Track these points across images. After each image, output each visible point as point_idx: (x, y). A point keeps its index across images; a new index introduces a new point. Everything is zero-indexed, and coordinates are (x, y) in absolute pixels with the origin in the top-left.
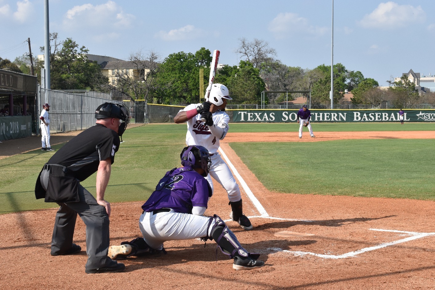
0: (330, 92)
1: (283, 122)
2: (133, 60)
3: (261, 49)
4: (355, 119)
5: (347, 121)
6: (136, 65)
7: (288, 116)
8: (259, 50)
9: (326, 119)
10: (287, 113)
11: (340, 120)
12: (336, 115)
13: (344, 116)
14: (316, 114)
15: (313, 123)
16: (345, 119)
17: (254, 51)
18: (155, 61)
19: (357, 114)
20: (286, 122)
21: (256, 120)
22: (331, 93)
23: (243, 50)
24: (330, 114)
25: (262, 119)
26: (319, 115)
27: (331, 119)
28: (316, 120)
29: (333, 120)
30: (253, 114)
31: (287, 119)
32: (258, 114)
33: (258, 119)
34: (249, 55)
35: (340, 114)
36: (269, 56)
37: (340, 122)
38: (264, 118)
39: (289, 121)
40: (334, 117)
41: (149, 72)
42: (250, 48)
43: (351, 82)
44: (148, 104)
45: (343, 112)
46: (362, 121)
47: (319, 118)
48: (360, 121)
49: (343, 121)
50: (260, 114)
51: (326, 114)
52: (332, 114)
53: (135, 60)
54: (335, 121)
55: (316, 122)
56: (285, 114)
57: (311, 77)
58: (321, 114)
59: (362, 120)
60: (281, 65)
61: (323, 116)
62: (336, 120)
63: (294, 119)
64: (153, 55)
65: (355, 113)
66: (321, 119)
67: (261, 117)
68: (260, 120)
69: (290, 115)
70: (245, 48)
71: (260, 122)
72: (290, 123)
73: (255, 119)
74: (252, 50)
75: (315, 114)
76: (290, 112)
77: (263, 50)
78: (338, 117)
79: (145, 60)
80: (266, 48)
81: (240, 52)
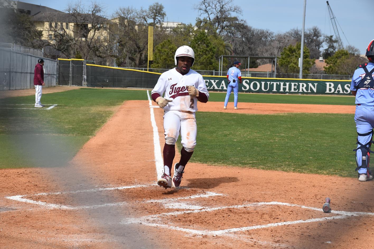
0: (299, 58)
1: (243, 91)
2: (71, 12)
3: (224, 7)
4: (328, 91)
5: (317, 93)
6: (75, 18)
7: (249, 84)
8: (222, 8)
9: (293, 90)
10: (248, 81)
11: (309, 91)
12: (305, 85)
13: (315, 87)
14: (282, 84)
15: (278, 94)
16: (315, 90)
17: (215, 9)
18: (98, 14)
19: (330, 85)
20: (246, 91)
21: (212, 88)
22: (301, 60)
23: (203, 7)
24: (298, 84)
25: (219, 87)
26: (285, 85)
27: (299, 90)
28: (282, 90)
29: (301, 91)
30: (208, 81)
31: (248, 88)
32: (215, 81)
33: (214, 87)
34: (210, 13)
35: (310, 85)
36: (233, 15)
37: (309, 93)
38: (221, 86)
39: (250, 90)
40: (303, 87)
41: (91, 27)
42: (211, 4)
43: (328, 49)
44: (87, 64)
45: (313, 83)
46: (336, 94)
47: (284, 89)
48: (333, 93)
49: (312, 92)
50: (217, 81)
51: (293, 84)
52: (301, 84)
53: (74, 12)
54: (303, 93)
55: (282, 93)
56: (246, 82)
57: (280, 41)
58: (288, 84)
59: (336, 92)
60: (247, 26)
61: (290, 86)
62: (305, 91)
63: (256, 89)
64: (96, 6)
65: (328, 84)
66: (287, 90)
67: (218, 84)
68: (216, 88)
69: (252, 84)
70: (206, 4)
71: (217, 90)
72: (251, 93)
73: (210, 87)
74: (214, 6)
75: (280, 84)
76: (251, 80)
77: (226, 7)
78: (307, 88)
79: (86, 13)
80: (230, 5)
81: (200, 9)
